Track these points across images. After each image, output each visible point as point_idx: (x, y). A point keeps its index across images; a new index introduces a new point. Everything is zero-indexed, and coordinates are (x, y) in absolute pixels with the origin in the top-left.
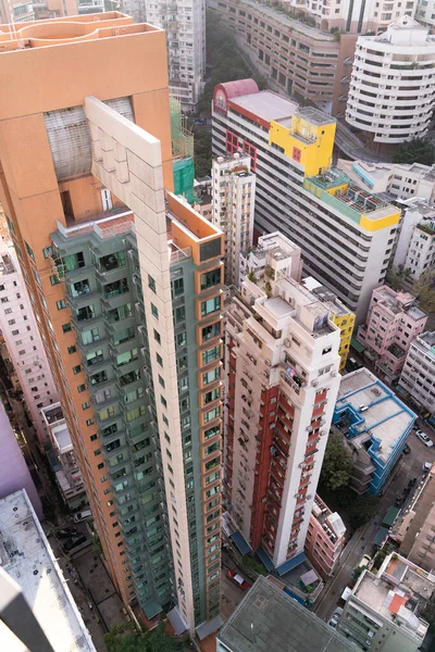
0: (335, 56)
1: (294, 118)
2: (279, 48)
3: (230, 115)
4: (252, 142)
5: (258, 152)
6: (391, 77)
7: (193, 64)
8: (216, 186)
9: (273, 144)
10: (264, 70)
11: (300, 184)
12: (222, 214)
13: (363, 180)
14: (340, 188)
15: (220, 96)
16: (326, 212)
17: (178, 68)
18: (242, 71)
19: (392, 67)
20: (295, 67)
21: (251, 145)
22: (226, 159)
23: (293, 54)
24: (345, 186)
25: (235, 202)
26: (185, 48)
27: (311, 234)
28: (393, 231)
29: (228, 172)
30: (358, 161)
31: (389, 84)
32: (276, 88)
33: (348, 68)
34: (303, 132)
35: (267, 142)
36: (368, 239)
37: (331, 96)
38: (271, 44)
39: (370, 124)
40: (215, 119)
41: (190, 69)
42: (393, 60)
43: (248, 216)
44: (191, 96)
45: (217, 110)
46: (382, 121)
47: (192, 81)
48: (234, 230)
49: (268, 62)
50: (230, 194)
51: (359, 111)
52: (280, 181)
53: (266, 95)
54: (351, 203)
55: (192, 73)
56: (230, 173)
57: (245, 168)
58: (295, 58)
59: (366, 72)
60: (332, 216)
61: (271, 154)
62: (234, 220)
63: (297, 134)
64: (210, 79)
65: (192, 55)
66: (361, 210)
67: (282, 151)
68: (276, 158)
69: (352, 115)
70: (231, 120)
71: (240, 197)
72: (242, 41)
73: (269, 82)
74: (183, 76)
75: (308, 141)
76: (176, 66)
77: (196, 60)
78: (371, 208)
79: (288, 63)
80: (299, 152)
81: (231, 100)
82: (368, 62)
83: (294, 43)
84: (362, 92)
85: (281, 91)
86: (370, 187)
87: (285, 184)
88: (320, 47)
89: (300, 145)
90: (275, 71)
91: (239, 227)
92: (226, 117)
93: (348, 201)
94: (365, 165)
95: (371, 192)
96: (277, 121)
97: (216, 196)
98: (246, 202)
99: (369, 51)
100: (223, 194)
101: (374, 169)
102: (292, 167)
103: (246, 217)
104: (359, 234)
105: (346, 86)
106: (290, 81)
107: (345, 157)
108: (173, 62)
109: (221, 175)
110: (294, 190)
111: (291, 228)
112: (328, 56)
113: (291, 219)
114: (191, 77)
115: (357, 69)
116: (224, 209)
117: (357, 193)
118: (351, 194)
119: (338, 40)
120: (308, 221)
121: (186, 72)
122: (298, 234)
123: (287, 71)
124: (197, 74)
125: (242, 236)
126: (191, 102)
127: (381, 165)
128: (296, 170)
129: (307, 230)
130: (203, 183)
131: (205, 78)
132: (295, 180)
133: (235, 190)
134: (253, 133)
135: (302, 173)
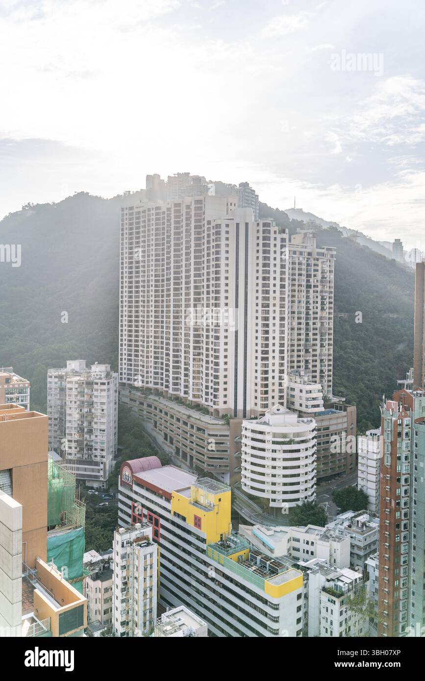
0: (227, 436)
1: (193, 488)
2: (180, 431)
3: (136, 488)
4: (155, 513)
5: (162, 521)
6: (274, 451)
7: (105, 446)
8: (117, 559)
9: (175, 513)
10: (169, 449)
11: (203, 551)
12: (123, 590)
13: (264, 544)
14: (242, 553)
15: (126, 472)
16: (231, 580)
17: (91, 450)
18: (148, 450)
19: (274, 443)
20: (194, 445)
21: (155, 516)
22: (128, 530)
23: (191, 435)
24: (246, 551)
25: (136, 575)
26: (98, 433)
27: (219, 606)
28: (299, 597)
29: (130, 543)
30: (258, 526)
31: (274, 457)
32: (179, 463)
33: (238, 446)
34: (202, 500)
35: (169, 511)
36: (276, 607)
37: (228, 468)
38: (174, 428)
39: (263, 491)
40: (122, 493)
41: (102, 450)
42: (274, 437)
43: (151, 590)
44: (102, 473)
45: (124, 484)
46: (274, 488)
47: (104, 460)
48: (136, 608)
49: (171, 442)
50: (131, 568)
51: (252, 480)
52: (184, 550)
53: (169, 470)
54: (254, 568)
55: (104, 453)
56: (131, 544)
57: (147, 538)
58: (194, 438)
59: (253, 448)
60: (237, 584)
61: (173, 523)
62: (136, 596)
63: (196, 503)
64: (120, 459)
65: (105, 438)
66: (264, 575)
67: (184, 519)
68: (179, 526)
69: (247, 483)
70: (136, 493)
71: (141, 569)
72: (149, 426)
73: (172, 458)
74: (96, 456)
75: (207, 508)
76: (90, 448)
77: (108, 442)
78: (273, 572)
79: (188, 442)
80: (200, 520)
81: (136, 475)
82: (253, 439)
83: (192, 427)
84: (252, 464)
85: (183, 465)
86: (272, 551)
87: (189, 553)
88: (213, 429)
89: (200, 513)
90: (178, 449)
91: (141, 603)
92: (131, 490)
93: (250, 566)
94: (263, 529)
95: (273, 556)
96: (178, 491)
97: (117, 570)
98: (148, 574)
99: (253, 431)
100: (124, 567)
101: (272, 532)
102: (194, 534)
103: (148, 592)
104: (265, 602)
105: (239, 460)
106: (191, 457)
107: (246, 523)
108: (87, 445)
109: (123, 546)
110: (198, 559)
111: (198, 602)
112: (221, 436)
113: (198, 591)
114: (103, 457)
115: (246, 445)
116: (125, 584)
117: (259, 558)
118: (253, 559)
119: (228, 424)
120: (214, 591)
121: (98, 453)
122: (206, 607)
123: (188, 449)
124: (108, 454)
125: (145, 614)
126: (102, 479)
127: (279, 528)
128: (198, 538)
129: (214, 602)
130: (106, 557)
131: (115, 457)
132: (198, 548)
133: (136, 562)
134: (156, 504)
135: (204, 541)
